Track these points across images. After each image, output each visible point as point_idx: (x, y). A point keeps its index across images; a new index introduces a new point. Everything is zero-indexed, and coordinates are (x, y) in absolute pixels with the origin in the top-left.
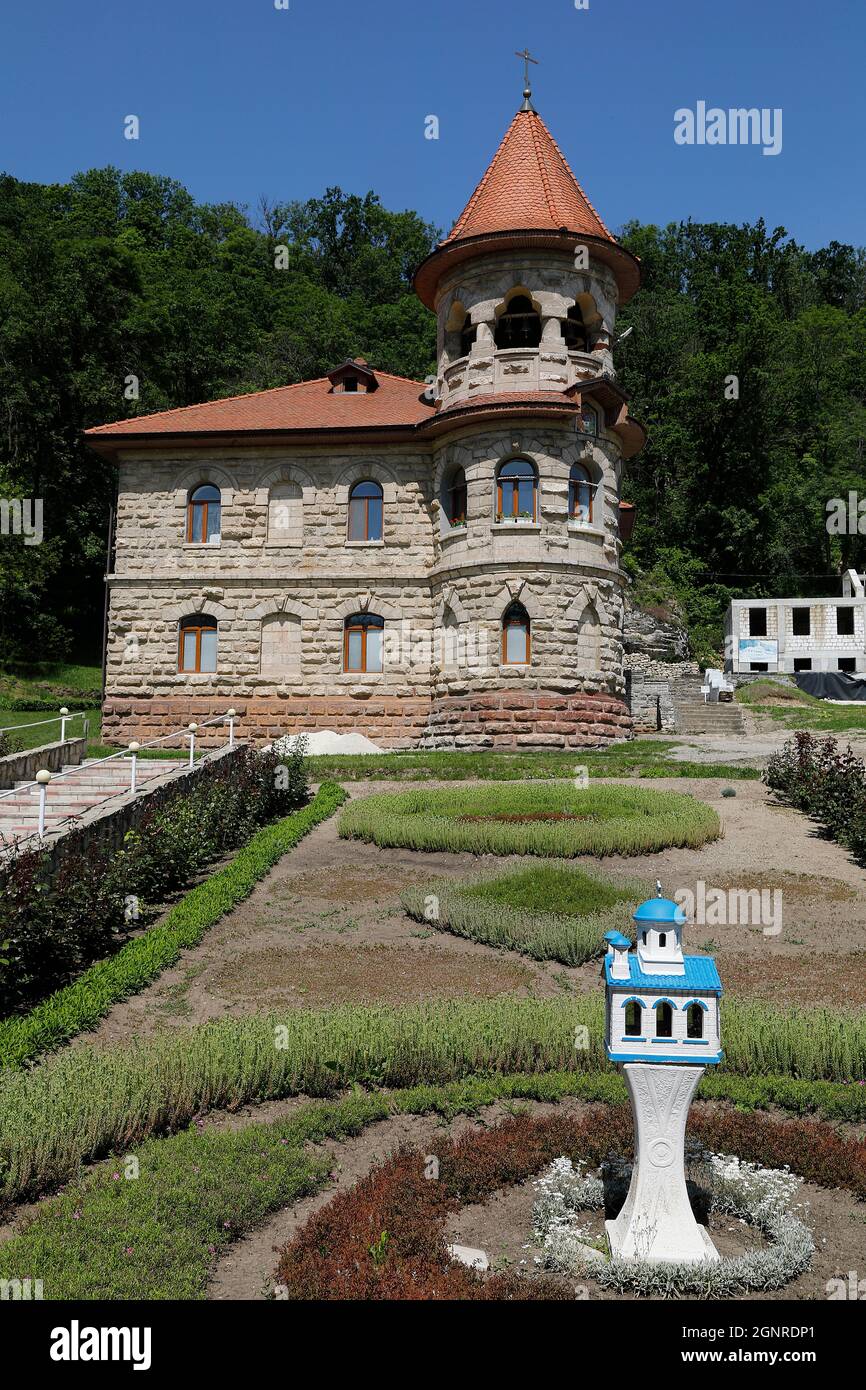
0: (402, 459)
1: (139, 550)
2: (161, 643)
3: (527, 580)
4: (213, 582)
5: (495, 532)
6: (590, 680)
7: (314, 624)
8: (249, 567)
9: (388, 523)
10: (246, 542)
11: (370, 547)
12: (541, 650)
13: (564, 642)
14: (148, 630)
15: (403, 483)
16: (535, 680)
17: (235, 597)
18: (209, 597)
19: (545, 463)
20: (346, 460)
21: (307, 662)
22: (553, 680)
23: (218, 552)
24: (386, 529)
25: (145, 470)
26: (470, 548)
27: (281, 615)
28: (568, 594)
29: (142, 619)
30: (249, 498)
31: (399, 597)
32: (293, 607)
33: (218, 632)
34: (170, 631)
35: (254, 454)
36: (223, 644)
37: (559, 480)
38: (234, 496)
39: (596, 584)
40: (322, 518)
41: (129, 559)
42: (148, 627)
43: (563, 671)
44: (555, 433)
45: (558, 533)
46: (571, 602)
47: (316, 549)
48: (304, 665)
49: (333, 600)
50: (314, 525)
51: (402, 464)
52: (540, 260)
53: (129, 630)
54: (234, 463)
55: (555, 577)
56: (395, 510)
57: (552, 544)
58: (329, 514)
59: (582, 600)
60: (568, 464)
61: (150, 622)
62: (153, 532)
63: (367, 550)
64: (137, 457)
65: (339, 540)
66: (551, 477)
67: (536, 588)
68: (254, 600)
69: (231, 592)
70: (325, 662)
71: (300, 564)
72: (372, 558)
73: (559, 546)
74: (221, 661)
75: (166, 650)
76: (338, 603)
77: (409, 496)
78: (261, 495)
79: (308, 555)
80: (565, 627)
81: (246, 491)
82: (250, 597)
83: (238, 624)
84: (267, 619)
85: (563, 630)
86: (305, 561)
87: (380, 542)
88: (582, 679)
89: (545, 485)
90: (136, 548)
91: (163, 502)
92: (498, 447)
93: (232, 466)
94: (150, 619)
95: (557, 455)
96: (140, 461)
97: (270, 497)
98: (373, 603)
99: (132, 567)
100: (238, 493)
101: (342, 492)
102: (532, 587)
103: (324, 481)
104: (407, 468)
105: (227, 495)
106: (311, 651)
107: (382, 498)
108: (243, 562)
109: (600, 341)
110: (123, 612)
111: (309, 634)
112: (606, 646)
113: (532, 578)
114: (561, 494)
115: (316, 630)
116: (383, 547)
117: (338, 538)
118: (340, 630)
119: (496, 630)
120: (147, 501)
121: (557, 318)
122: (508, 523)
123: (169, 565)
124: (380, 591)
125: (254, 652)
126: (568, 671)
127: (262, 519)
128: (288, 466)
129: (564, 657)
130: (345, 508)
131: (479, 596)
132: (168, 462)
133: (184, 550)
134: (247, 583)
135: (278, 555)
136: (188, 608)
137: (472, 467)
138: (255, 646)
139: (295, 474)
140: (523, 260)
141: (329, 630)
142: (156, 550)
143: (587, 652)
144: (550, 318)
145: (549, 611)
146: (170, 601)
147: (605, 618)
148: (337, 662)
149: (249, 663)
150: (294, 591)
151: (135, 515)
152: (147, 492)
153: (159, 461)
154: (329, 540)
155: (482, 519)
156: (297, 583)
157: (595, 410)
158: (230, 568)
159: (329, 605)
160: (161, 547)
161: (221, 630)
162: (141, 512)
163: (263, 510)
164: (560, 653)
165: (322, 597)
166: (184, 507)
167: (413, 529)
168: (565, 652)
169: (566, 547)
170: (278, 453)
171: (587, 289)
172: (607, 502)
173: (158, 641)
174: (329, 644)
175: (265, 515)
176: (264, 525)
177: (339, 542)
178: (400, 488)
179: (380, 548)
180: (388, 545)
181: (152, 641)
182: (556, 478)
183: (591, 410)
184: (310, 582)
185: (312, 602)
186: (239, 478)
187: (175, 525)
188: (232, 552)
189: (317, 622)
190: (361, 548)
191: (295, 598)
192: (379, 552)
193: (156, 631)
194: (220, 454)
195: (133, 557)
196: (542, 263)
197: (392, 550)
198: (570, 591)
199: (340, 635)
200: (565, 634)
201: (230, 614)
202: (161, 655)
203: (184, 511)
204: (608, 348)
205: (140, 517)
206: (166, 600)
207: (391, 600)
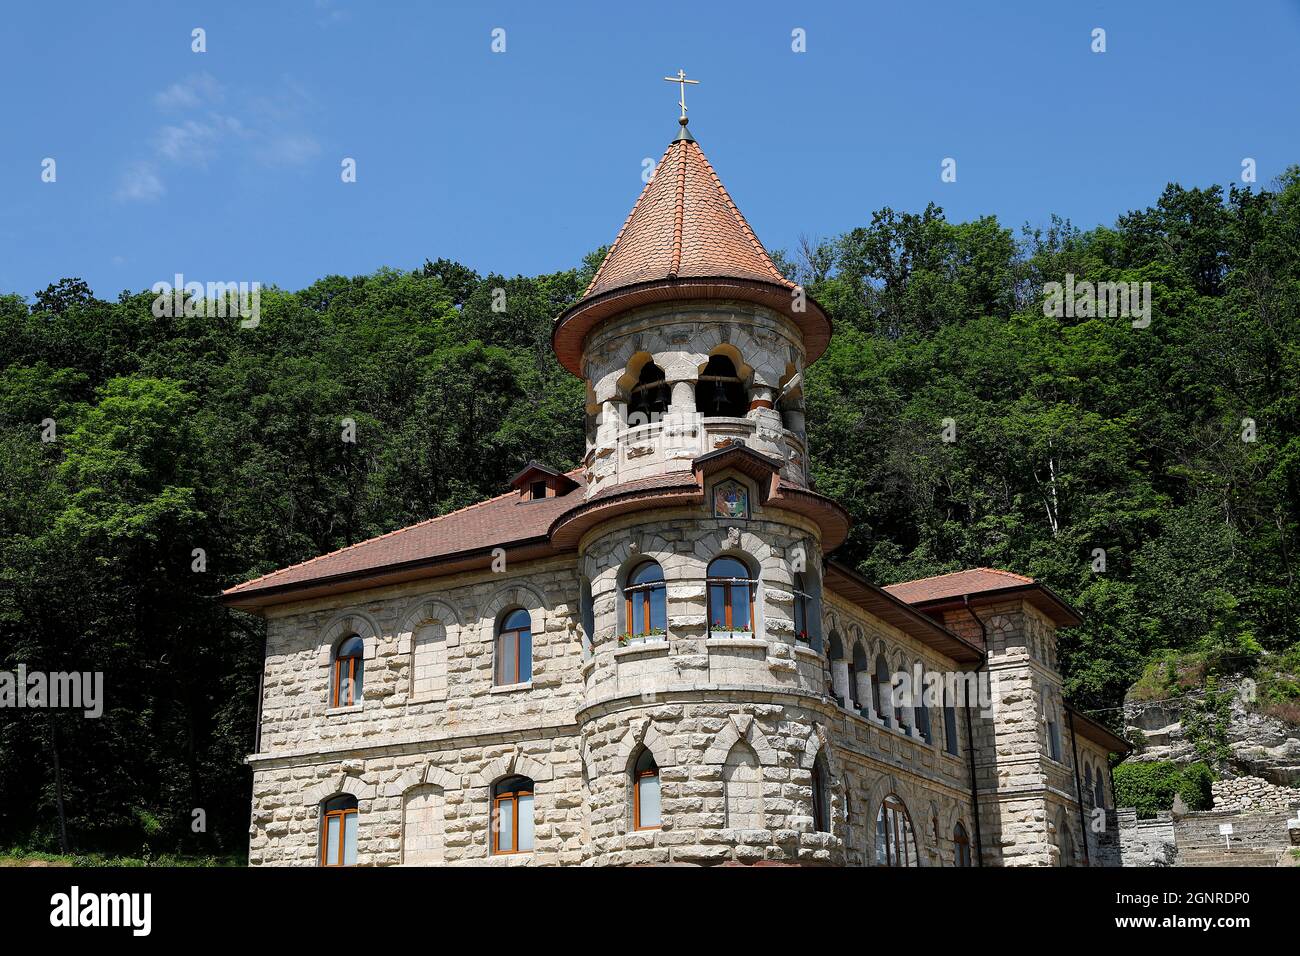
0: (550, 577)
1: (283, 723)
2: (302, 834)
3: (652, 717)
4: (353, 753)
5: (619, 659)
6: (746, 843)
7: (456, 795)
8: (392, 731)
9: (537, 659)
10: (389, 701)
11: (516, 692)
12: (673, 807)
13: (705, 795)
14: (289, 819)
15: (553, 607)
16: (666, 849)
17: (376, 770)
18: (349, 772)
19: (671, 563)
20: (491, 587)
21: (450, 845)
22: (692, 847)
23: (360, 716)
24: (535, 666)
25: (291, 627)
26: (597, 682)
27: (424, 788)
28: (706, 730)
29: (283, 805)
30: (391, 648)
31: (549, 751)
32: (436, 776)
33: (359, 814)
34: (311, 817)
35: (397, 593)
36: (363, 829)
37: (691, 583)
38: (377, 646)
39: (752, 711)
40: (466, 662)
41: (274, 735)
42: (288, 815)
43: (702, 834)
44: (684, 525)
45: (692, 651)
46: (710, 741)
47: (461, 701)
48: (447, 849)
49: (477, 762)
50: (458, 671)
51: (550, 583)
52: (659, 316)
53: (270, 821)
54: (375, 606)
55: (689, 709)
56: (544, 642)
57: (685, 667)
58: (474, 656)
59: (728, 736)
60: (702, 559)
61: (290, 809)
62: (297, 700)
63: (515, 695)
64: (284, 613)
65: (484, 686)
66: (681, 579)
67: (664, 726)
68: (396, 771)
69: (371, 764)
70: (468, 843)
71: (444, 722)
72: (519, 704)
73: (695, 667)
74: (360, 851)
75: (306, 842)
76: (483, 766)
77: (557, 622)
78: (404, 641)
79: (452, 709)
80: (704, 774)
81: (388, 639)
82: (390, 768)
83: (379, 803)
84: (409, 794)
85: (702, 778)
86: (450, 716)
87: (527, 685)
88: (733, 843)
89: (672, 591)
90: (280, 720)
91: (307, 663)
92: (618, 551)
93: (374, 611)
94: (291, 805)
95: (689, 551)
96: (288, 617)
97: (414, 642)
98: (520, 761)
99: (276, 744)
100: (381, 641)
101: (487, 626)
102: (657, 724)
103: (468, 616)
104: (556, 587)
105: (369, 645)
106: (454, 831)
107: (529, 628)
108: (386, 724)
109: (756, 398)
110: (265, 799)
111: (451, 809)
112: (775, 794)
113: (656, 714)
114: (695, 600)
115: (459, 802)
116: (531, 690)
117: (482, 683)
118: (485, 800)
119: (621, 786)
120: (292, 663)
121: (684, 381)
122: (636, 645)
123: (311, 738)
124: (527, 746)
125: (395, 836)
126: (709, 833)
127: (404, 670)
128: (431, 603)
129: (704, 815)
130: (490, 647)
131: (604, 743)
132: (314, 615)
133: (328, 717)
134: (388, 750)
135: (421, 712)
136: (328, 788)
137: (596, 580)
138: (395, 828)
139: (439, 611)
140: (641, 320)
141: (474, 801)
142: (300, 720)
143: (743, 804)
144: (676, 382)
145: (681, 756)
146: (311, 781)
147: (768, 755)
148: (482, 842)
149: (390, 851)
150: (435, 756)
151: (280, 682)
152: (293, 653)
153: (304, 614)
154: (474, 688)
155: (607, 644)
156: (438, 745)
157: (744, 486)
158: (373, 733)
159: (472, 770)
160: (305, 716)
161: (361, 812)
162: (285, 677)
163: (406, 659)
164: (699, 810)
165: (466, 760)
166: (327, 666)
167: (564, 663)
168: (706, 808)
169: (705, 667)
170: (421, 588)
171: (725, 339)
172: (770, 601)
173: (299, 832)
174: (473, 819)
175: (408, 665)
176: (406, 677)
177: (484, 689)
178: (550, 614)
179: (528, 691)
180: (536, 686)
181: (293, 832)
182: (688, 580)
183: (740, 487)
184: (452, 743)
185: (456, 767)
186: (382, 623)
187: (318, 689)
188: (374, 714)
189: (461, 792)
190: (508, 693)
191: (437, 764)
192: (528, 697)
193: (297, 819)
194: (363, 598)
195: (277, 732)
196: (663, 318)
197: (541, 692)
198: (709, 725)
199: (484, 807)
200: (704, 784)
201: (370, 791)
202: (301, 848)
203: (327, 671)
204: (770, 405)
205: (285, 684)
206: (307, 780)
207: (540, 756)
